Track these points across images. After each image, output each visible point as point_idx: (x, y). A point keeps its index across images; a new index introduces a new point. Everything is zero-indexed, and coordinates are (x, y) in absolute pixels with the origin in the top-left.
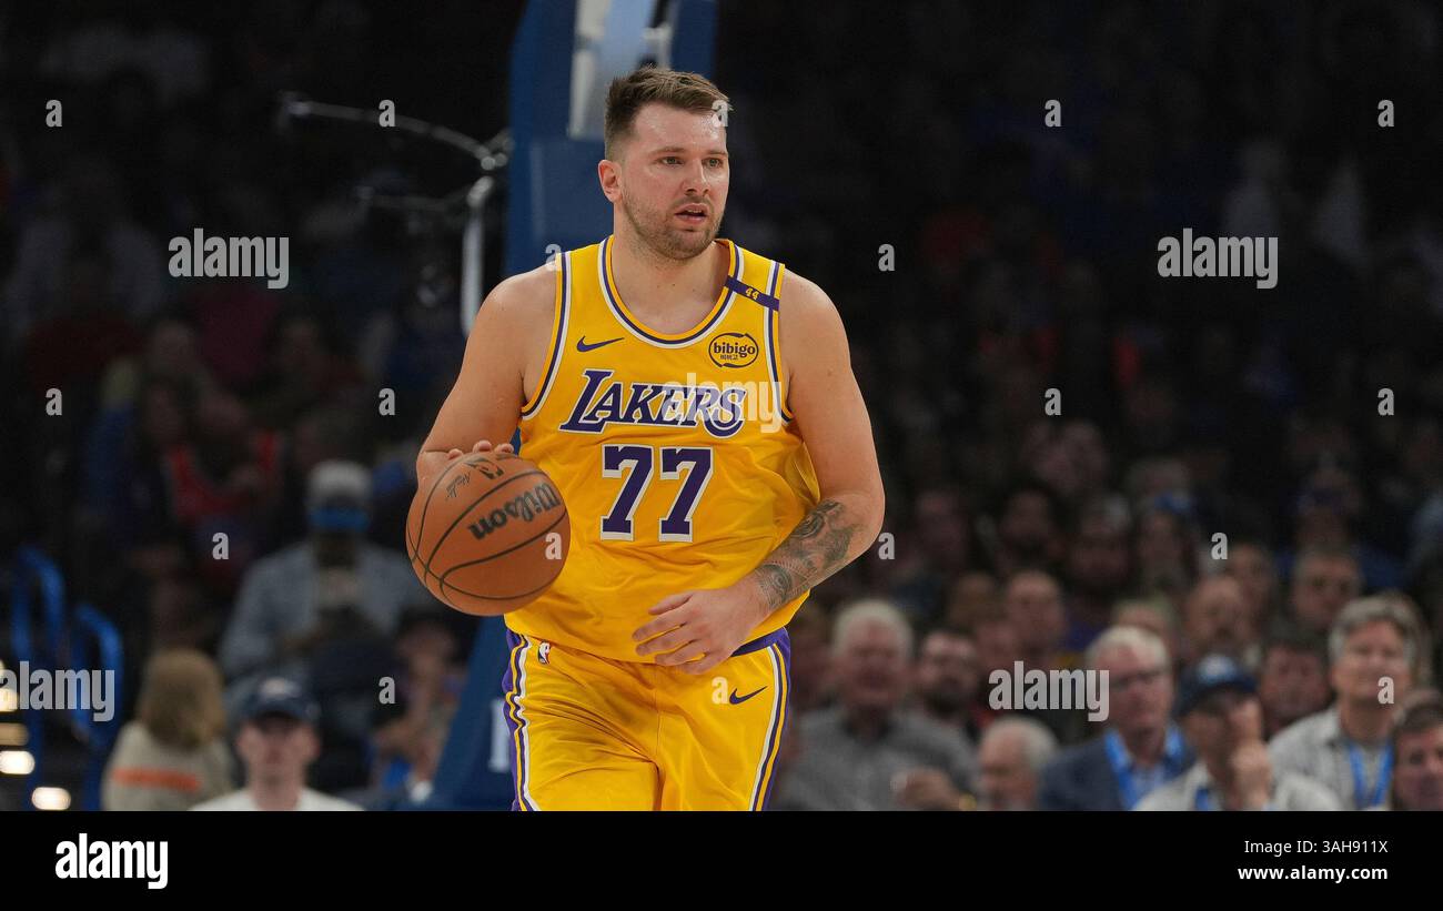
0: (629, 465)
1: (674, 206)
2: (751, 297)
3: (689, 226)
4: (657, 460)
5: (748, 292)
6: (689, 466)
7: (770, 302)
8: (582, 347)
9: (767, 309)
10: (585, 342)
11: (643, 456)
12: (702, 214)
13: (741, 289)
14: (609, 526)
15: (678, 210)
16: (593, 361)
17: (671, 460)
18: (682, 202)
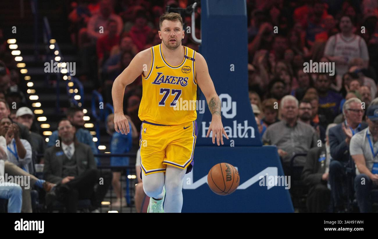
0: (165, 92)
1: (169, 39)
2: (189, 59)
3: (173, 43)
4: (171, 91)
5: (189, 58)
6: (177, 93)
7: (193, 60)
8: (157, 68)
9: (193, 61)
10: (158, 67)
11: (168, 91)
12: (175, 40)
13: (188, 58)
14: (160, 104)
15: (169, 40)
16: (159, 71)
17: (173, 92)
18: (170, 38)
